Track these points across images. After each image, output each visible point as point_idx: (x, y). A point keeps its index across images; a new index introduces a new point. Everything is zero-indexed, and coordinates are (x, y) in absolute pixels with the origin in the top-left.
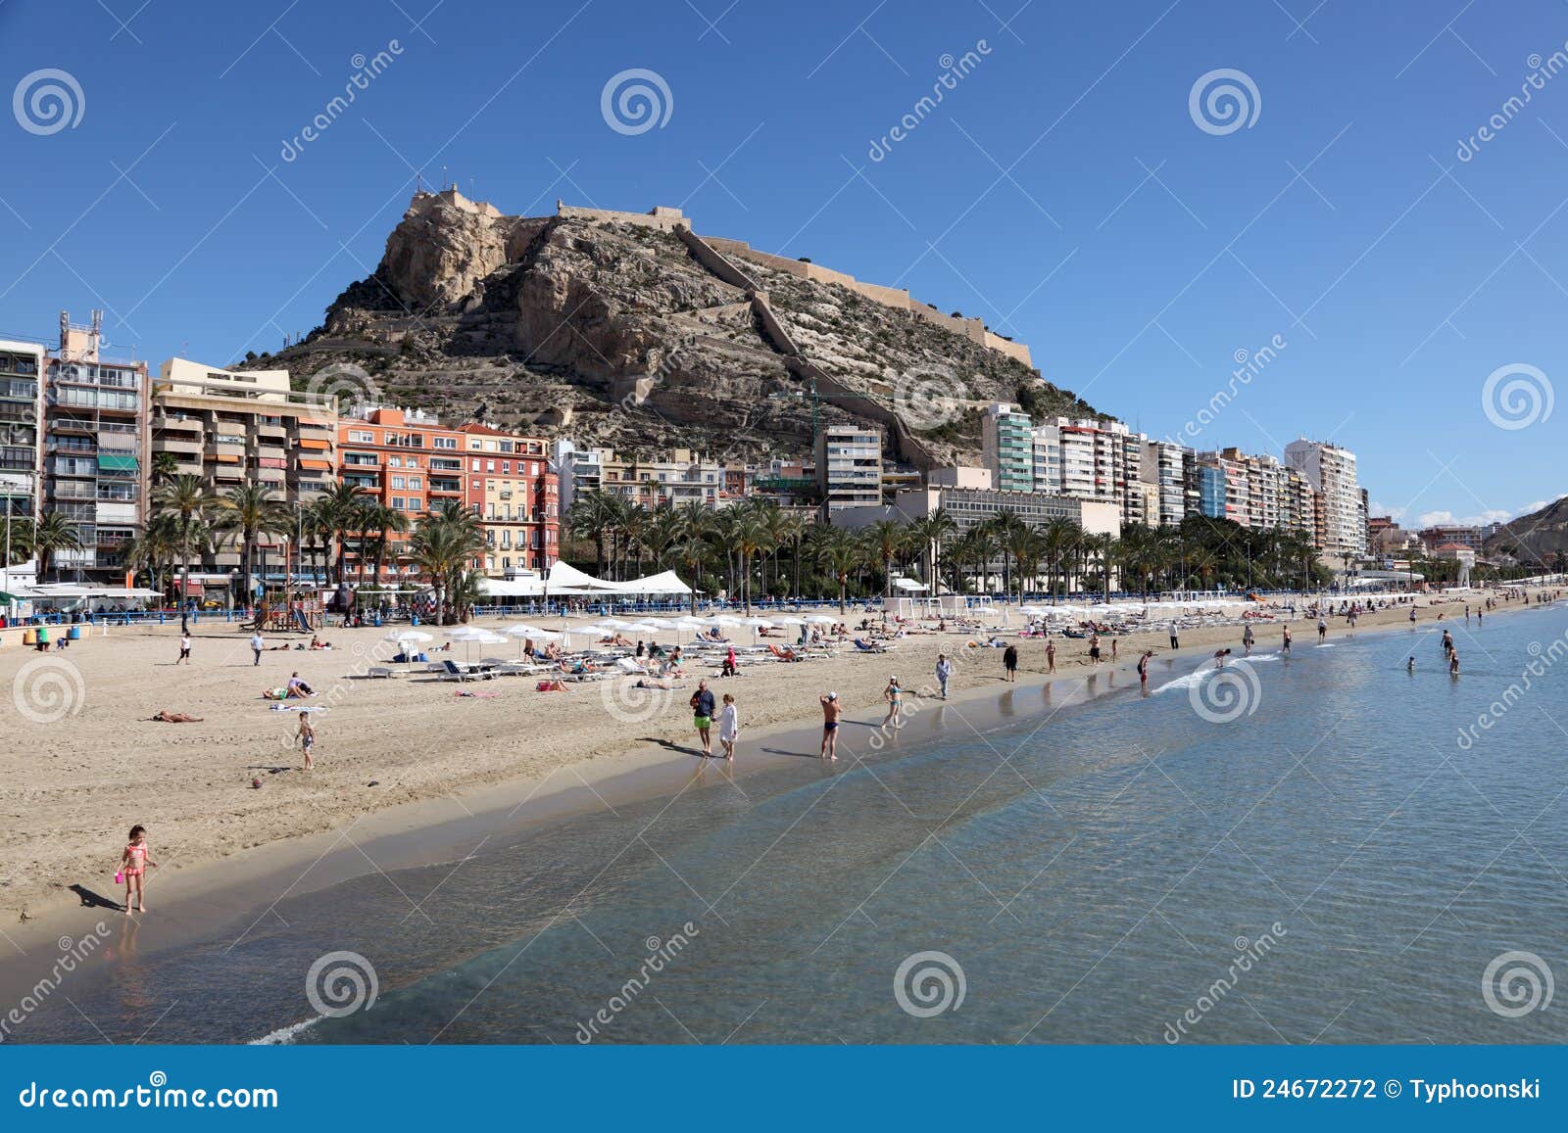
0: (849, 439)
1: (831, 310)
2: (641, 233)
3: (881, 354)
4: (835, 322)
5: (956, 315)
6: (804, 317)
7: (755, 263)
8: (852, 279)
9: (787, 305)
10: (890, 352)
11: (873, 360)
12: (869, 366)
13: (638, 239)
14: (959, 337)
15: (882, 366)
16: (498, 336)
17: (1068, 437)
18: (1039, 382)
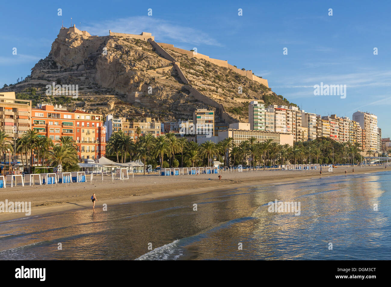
0: (204, 113)
1: (201, 68)
2: (137, 42)
3: (218, 83)
4: (202, 72)
5: (243, 69)
6: (192, 71)
7: (176, 52)
8: (208, 57)
9: (186, 67)
10: (220, 83)
11: (214, 86)
12: (213, 88)
13: (136, 44)
14: (244, 77)
15: (217, 88)
16: (90, 79)
17: (277, 112)
18: (271, 93)
